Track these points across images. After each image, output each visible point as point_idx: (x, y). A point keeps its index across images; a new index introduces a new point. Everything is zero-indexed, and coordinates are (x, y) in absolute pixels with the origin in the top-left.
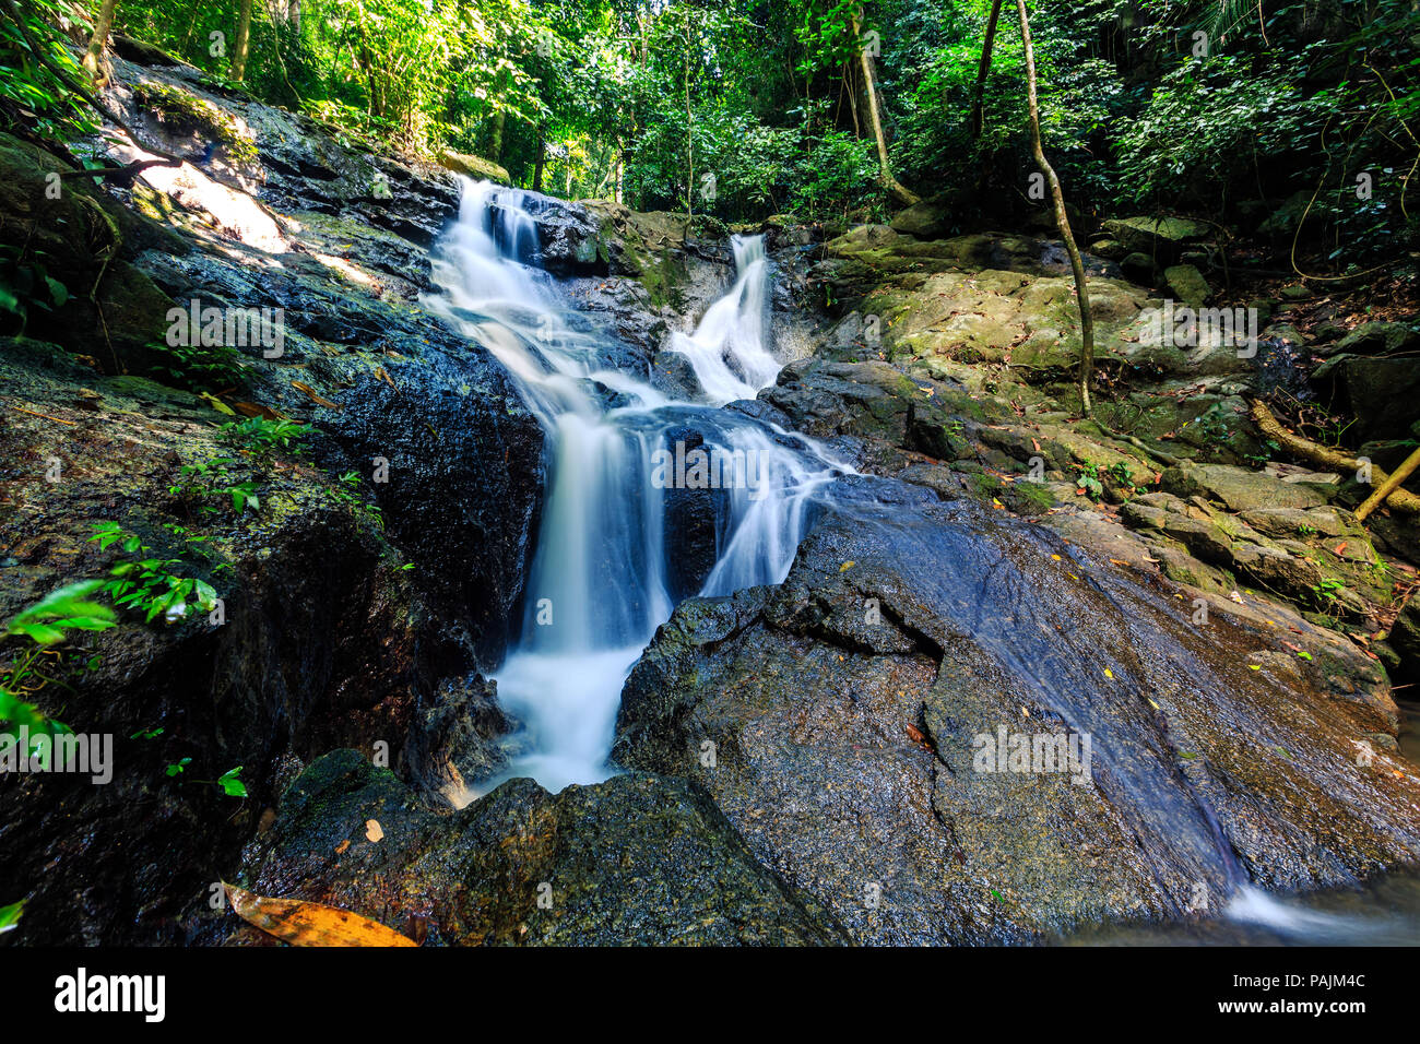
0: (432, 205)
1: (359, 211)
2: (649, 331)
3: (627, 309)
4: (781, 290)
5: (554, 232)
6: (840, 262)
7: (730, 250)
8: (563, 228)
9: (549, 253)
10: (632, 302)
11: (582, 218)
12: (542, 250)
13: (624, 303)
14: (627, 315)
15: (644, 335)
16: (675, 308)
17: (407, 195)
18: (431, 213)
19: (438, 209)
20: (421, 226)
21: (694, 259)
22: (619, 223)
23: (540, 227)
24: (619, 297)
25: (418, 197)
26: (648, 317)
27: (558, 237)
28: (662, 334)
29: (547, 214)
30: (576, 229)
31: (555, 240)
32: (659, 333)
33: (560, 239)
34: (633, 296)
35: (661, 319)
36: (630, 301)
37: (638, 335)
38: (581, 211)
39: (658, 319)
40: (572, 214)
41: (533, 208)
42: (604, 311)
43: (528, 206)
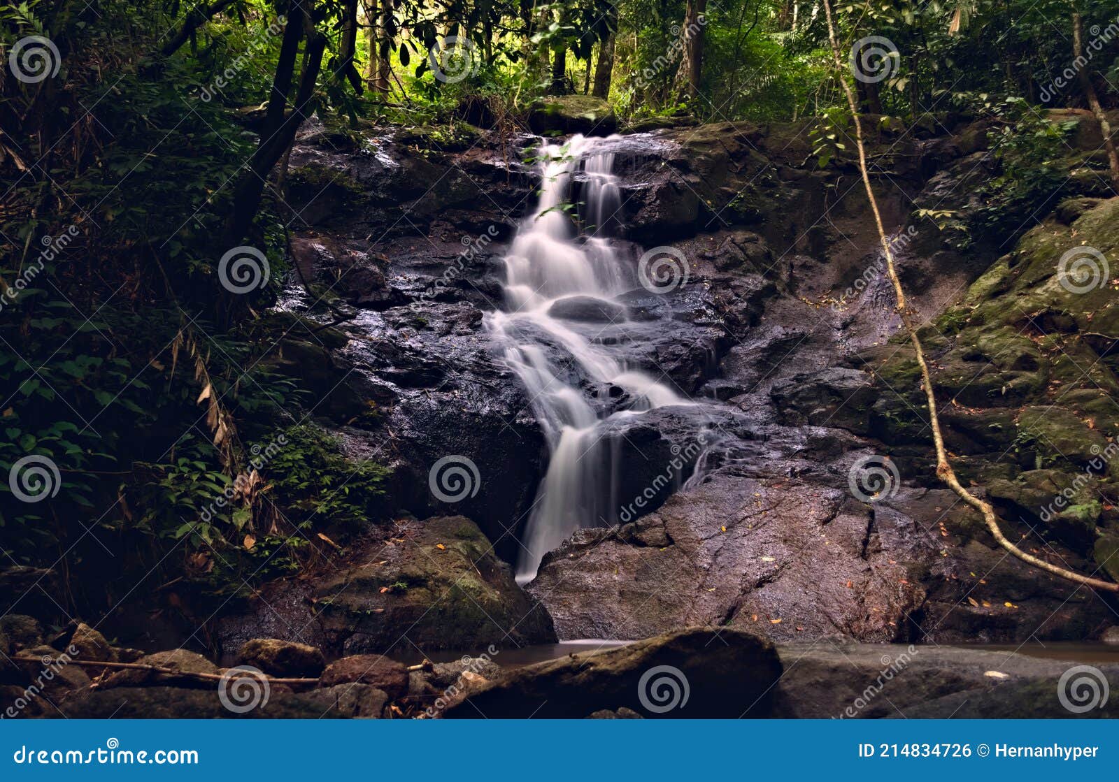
0: (514, 194)
1: (446, 219)
2: (750, 301)
3: (727, 276)
5: (644, 196)
8: (655, 189)
9: (636, 223)
10: (737, 263)
11: (683, 167)
12: (628, 220)
13: (726, 267)
14: (726, 284)
15: (742, 305)
17: (490, 189)
18: (513, 202)
23: (625, 193)
24: (720, 261)
25: (501, 187)
26: (755, 282)
27: (647, 202)
28: (768, 303)
29: (640, 171)
30: (674, 184)
31: (643, 205)
32: (763, 300)
33: (650, 204)
34: (741, 256)
35: (771, 282)
36: (733, 264)
37: (733, 308)
38: (683, 157)
39: (766, 282)
40: (673, 163)
41: (626, 167)
42: (696, 282)
43: (622, 166)
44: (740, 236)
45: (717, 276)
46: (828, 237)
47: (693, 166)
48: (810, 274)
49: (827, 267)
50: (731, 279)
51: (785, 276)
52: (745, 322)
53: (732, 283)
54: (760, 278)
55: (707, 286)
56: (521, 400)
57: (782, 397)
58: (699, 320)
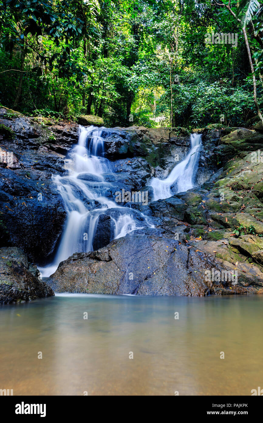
0: (69, 140)
1: (45, 146)
2: (142, 178)
3: (136, 170)
4: (203, 158)
5: (111, 144)
6: (225, 146)
7: (190, 141)
8: (114, 142)
9: (108, 152)
10: (139, 167)
11: (123, 137)
12: (106, 151)
13: (135, 168)
14: (135, 173)
15: (140, 180)
16: (161, 167)
17: (61, 138)
18: (68, 143)
19: (71, 141)
20: (64, 148)
21: (173, 146)
22: (140, 136)
23: (105, 143)
24: (133, 166)
25: (65, 138)
26: (144, 173)
27: (112, 146)
28: (147, 179)
29: (110, 137)
30: (120, 142)
31: (110, 147)
32: (146, 179)
33: (112, 147)
34: (140, 165)
35: (149, 173)
36: (138, 167)
37: (137, 180)
38: (124, 134)
39: (148, 173)
40: (120, 135)
41: (106, 136)
42: (126, 172)
43: (104, 135)
44: (140, 159)
45: (133, 170)
46: (166, 162)
47: (127, 137)
48: (160, 173)
49: (165, 171)
50: (137, 172)
51: (153, 172)
52: (140, 185)
53: (137, 173)
54: (145, 171)
55: (129, 173)
56: (60, 203)
57: (154, 207)
58: (126, 183)
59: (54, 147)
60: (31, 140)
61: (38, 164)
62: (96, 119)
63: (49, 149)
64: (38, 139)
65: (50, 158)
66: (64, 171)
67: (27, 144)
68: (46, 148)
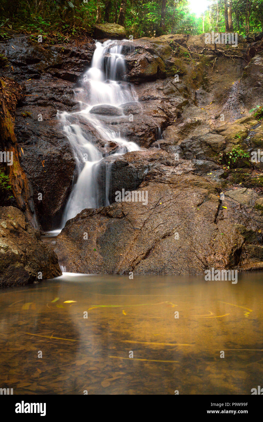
0: (79, 62)
1: (48, 73)
2: (177, 107)
3: (168, 96)
5: (134, 63)
8: (139, 60)
9: (131, 74)
10: (173, 92)
11: (151, 51)
12: (127, 73)
13: (167, 94)
14: (168, 100)
15: (174, 109)
17: (68, 60)
18: (78, 65)
19: (82, 63)
20: (73, 73)
23: (127, 62)
24: (166, 91)
25: (73, 59)
26: (179, 99)
29: (133, 53)
30: (147, 58)
31: (134, 67)
32: (183, 107)
33: (137, 66)
34: (174, 89)
35: (186, 100)
36: (171, 92)
37: (170, 110)
38: (152, 48)
39: (184, 100)
40: (147, 50)
41: (127, 51)
42: (155, 99)
43: (125, 51)
44: (174, 81)
45: (165, 97)
46: (211, 82)
47: (156, 51)
48: (203, 97)
49: (210, 94)
50: (170, 98)
51: (193, 97)
52: (175, 116)
53: (170, 100)
54: (182, 97)
55: (160, 101)
58: (155, 115)
59: (61, 73)
60: (30, 67)
61: (41, 98)
62: (115, 29)
63: (53, 76)
64: (39, 64)
65: (55, 88)
66: (74, 104)
67: (26, 73)
68: (49, 75)
